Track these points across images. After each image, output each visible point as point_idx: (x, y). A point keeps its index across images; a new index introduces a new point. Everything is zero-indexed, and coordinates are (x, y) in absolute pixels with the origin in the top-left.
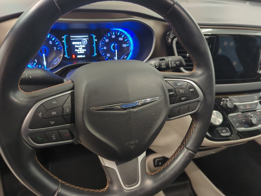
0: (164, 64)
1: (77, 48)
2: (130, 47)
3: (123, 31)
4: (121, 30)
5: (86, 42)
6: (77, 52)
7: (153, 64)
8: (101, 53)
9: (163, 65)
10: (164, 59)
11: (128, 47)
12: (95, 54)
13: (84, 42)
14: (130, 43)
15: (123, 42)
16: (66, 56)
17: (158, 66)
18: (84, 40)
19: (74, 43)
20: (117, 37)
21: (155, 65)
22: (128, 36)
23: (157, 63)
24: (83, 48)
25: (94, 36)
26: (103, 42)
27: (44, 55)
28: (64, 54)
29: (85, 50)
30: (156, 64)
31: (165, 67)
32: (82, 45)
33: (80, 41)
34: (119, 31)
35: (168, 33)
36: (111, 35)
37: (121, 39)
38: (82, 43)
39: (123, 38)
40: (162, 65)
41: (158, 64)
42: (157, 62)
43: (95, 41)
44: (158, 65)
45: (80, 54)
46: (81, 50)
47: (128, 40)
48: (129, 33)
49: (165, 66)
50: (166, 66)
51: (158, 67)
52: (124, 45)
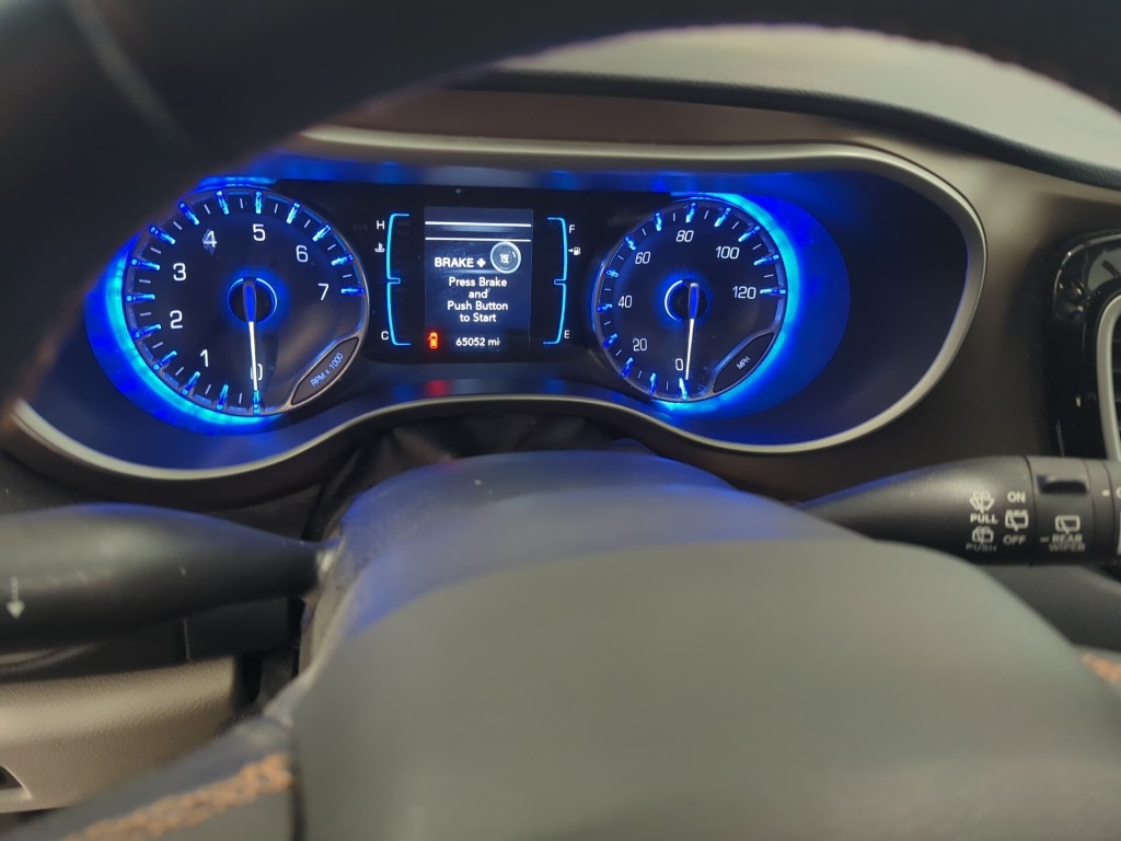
0: (1070, 524)
1: (461, 294)
2: (781, 303)
3: (750, 208)
4: (734, 199)
5: (513, 261)
6: (453, 312)
7: (981, 508)
8: (596, 327)
9: (1067, 530)
10: (1076, 488)
11: (770, 305)
12: (563, 333)
13: (505, 258)
14: (781, 283)
15: (743, 271)
16: (389, 335)
17: (1021, 532)
18: (506, 249)
19: (439, 262)
20: (707, 238)
21: (994, 520)
22: (778, 236)
23: (1018, 506)
24: (496, 295)
25: (566, 228)
26: (615, 265)
27: (251, 324)
28: (378, 322)
29: (504, 306)
30: (1010, 515)
31: (1082, 547)
32: (488, 277)
33: (482, 250)
34: (724, 204)
35: (1069, 254)
36: (672, 227)
37: (728, 253)
38: (489, 266)
39: (745, 246)
40: (1051, 531)
41: (1024, 514)
42: (1020, 497)
43: (570, 255)
44: (1019, 520)
45: (474, 329)
46: (479, 305)
47: (775, 266)
48: (781, 220)
49: (1079, 538)
50: (1084, 541)
51: (1022, 539)
52: (745, 292)
